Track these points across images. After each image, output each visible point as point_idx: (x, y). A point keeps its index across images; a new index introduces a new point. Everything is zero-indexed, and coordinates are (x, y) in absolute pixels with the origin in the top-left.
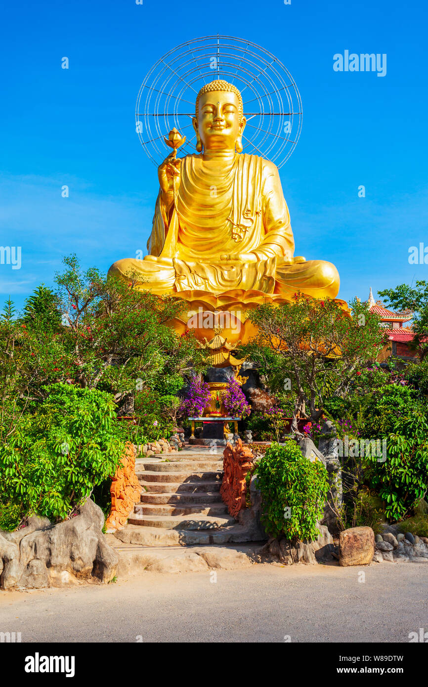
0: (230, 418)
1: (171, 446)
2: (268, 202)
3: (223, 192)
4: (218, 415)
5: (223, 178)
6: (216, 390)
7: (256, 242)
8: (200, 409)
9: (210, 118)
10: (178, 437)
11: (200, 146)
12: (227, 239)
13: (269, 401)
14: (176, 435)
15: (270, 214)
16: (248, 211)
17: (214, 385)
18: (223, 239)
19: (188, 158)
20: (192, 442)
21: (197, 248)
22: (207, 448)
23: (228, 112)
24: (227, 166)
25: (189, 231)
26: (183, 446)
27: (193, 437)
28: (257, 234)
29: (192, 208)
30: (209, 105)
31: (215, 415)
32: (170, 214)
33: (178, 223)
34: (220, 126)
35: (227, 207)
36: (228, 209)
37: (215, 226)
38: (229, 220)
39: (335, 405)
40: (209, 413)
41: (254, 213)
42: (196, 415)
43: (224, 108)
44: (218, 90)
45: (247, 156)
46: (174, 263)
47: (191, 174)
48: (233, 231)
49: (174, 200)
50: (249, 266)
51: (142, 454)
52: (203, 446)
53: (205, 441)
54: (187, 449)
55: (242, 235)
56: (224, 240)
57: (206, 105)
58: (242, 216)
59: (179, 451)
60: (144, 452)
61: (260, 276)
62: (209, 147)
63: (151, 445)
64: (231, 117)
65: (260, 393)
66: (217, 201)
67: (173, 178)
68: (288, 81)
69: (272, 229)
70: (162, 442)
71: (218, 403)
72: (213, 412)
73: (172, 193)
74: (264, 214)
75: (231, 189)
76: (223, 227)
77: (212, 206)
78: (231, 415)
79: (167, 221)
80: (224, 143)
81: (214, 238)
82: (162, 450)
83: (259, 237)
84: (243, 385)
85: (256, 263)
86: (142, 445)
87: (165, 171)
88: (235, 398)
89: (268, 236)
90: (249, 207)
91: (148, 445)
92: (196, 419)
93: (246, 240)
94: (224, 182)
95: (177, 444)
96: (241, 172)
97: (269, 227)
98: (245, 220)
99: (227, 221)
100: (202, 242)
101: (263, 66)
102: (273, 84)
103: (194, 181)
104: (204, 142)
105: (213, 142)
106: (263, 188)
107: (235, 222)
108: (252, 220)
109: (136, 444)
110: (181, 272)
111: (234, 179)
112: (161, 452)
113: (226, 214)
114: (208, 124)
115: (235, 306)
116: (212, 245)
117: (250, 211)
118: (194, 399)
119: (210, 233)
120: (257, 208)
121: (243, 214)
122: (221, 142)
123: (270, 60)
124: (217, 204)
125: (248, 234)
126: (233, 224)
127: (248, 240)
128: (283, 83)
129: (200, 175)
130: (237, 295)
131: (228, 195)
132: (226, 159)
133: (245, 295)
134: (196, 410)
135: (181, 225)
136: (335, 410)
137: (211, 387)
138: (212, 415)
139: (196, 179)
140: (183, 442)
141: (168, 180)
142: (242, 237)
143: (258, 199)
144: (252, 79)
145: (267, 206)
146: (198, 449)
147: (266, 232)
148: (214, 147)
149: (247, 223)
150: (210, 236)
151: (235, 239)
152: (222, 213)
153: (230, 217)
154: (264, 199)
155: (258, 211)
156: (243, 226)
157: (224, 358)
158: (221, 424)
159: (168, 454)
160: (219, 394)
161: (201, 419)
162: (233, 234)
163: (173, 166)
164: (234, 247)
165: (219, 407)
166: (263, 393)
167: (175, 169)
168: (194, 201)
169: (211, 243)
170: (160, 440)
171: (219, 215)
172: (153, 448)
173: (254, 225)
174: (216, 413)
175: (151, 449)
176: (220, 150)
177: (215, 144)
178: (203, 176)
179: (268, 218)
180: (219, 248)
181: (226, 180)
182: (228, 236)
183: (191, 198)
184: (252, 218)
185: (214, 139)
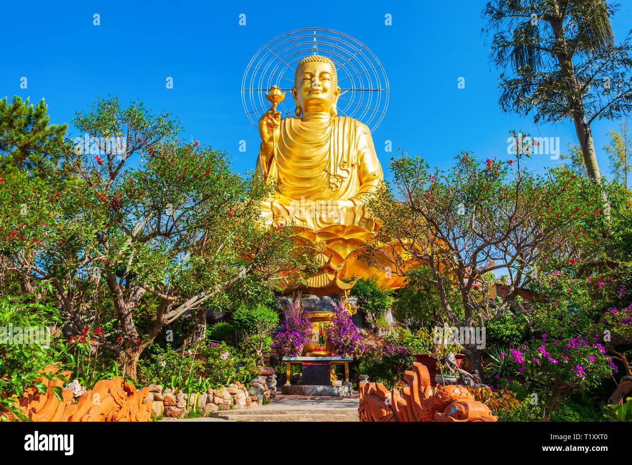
0: (339, 358)
1: (250, 395)
2: (363, 156)
3: (320, 146)
4: (322, 353)
5: (320, 134)
6: (319, 321)
7: (352, 192)
8: (298, 345)
9: (307, 84)
10: (264, 382)
11: (298, 111)
12: (325, 188)
13: (379, 342)
14: (262, 380)
15: (364, 167)
16: (344, 162)
17: (316, 315)
18: (320, 188)
19: (287, 119)
20: (286, 392)
21: (294, 197)
22: (309, 400)
23: (324, 79)
24: (323, 124)
25: (288, 181)
26: (273, 396)
27: (288, 383)
28: (352, 185)
29: (291, 160)
30: (308, 73)
31: (318, 353)
32: (269, 163)
33: (277, 173)
34: (317, 90)
35: (325, 159)
36: (325, 161)
37: (313, 176)
38: (326, 171)
39: (507, 329)
40: (310, 351)
41: (350, 165)
42: (293, 353)
43: (321, 76)
44: (315, 61)
45: (342, 118)
46: (272, 206)
47: (290, 132)
48: (331, 181)
49: (273, 151)
50: (347, 210)
51: (195, 410)
52: (303, 397)
53: (305, 388)
54: (277, 402)
55: (338, 184)
56: (322, 189)
57: (304, 73)
58: (338, 167)
59: (264, 403)
60: (200, 406)
61: (358, 219)
62: (306, 110)
63: (214, 394)
64: (327, 84)
65: (367, 334)
66: (315, 153)
67: (272, 131)
68: (375, 63)
69: (366, 181)
70: (234, 389)
71: (322, 337)
72: (316, 350)
73: (272, 143)
74: (359, 168)
75: (328, 144)
76: (321, 177)
77: (309, 159)
78: (340, 354)
79: (266, 170)
80: (321, 106)
81: (311, 187)
82: (235, 402)
83: (354, 188)
84: (353, 315)
85: (354, 208)
86: (198, 393)
87: (265, 123)
88: (345, 330)
89: (364, 187)
90: (345, 159)
91: (208, 392)
92: (292, 359)
93: (342, 190)
94: (321, 137)
95: (262, 392)
96: (337, 129)
97: (364, 179)
98: (342, 171)
99: (324, 172)
100: (299, 192)
101: (354, 52)
102: (362, 66)
103: (293, 137)
104: (302, 106)
105: (311, 105)
106: (358, 143)
107: (332, 173)
108: (348, 172)
109: (186, 391)
110: (279, 214)
111: (331, 135)
112: (231, 407)
113: (323, 165)
114: (306, 90)
115: (335, 242)
116: (310, 194)
117: (346, 163)
118: (290, 332)
119: (308, 182)
120: (352, 161)
121: (340, 166)
122: (318, 105)
123: (359, 47)
124: (315, 156)
125: (345, 184)
126: (330, 174)
127: (344, 189)
128: (371, 65)
129: (299, 131)
130: (337, 231)
131: (325, 149)
132: (322, 121)
133: (346, 231)
134: (293, 347)
135: (280, 176)
136: (507, 336)
137: (313, 318)
138: (315, 353)
139: (294, 135)
140: (273, 389)
141: (268, 132)
142: (339, 187)
143: (353, 153)
144: (344, 62)
145: (362, 160)
146: (294, 402)
147: (361, 184)
148: (312, 109)
149: (344, 174)
150: (308, 185)
151: (332, 188)
152: (319, 165)
153: (327, 168)
154: (358, 154)
155: (353, 163)
156: (340, 176)
157: (329, 280)
158: (327, 364)
159: (245, 410)
160: (322, 325)
161: (299, 358)
162: (330, 183)
163: (273, 119)
164: (331, 196)
165: (323, 342)
166: (371, 333)
167: (275, 121)
168: (292, 154)
169: (309, 192)
170: (232, 385)
171: (316, 166)
172: (217, 400)
173: (350, 176)
174: (319, 350)
175: (213, 402)
176: (317, 112)
177: (312, 107)
178: (301, 133)
179: (363, 171)
180: (317, 197)
181: (323, 136)
182: (325, 186)
183: (289, 151)
184: (349, 169)
185: (312, 102)
